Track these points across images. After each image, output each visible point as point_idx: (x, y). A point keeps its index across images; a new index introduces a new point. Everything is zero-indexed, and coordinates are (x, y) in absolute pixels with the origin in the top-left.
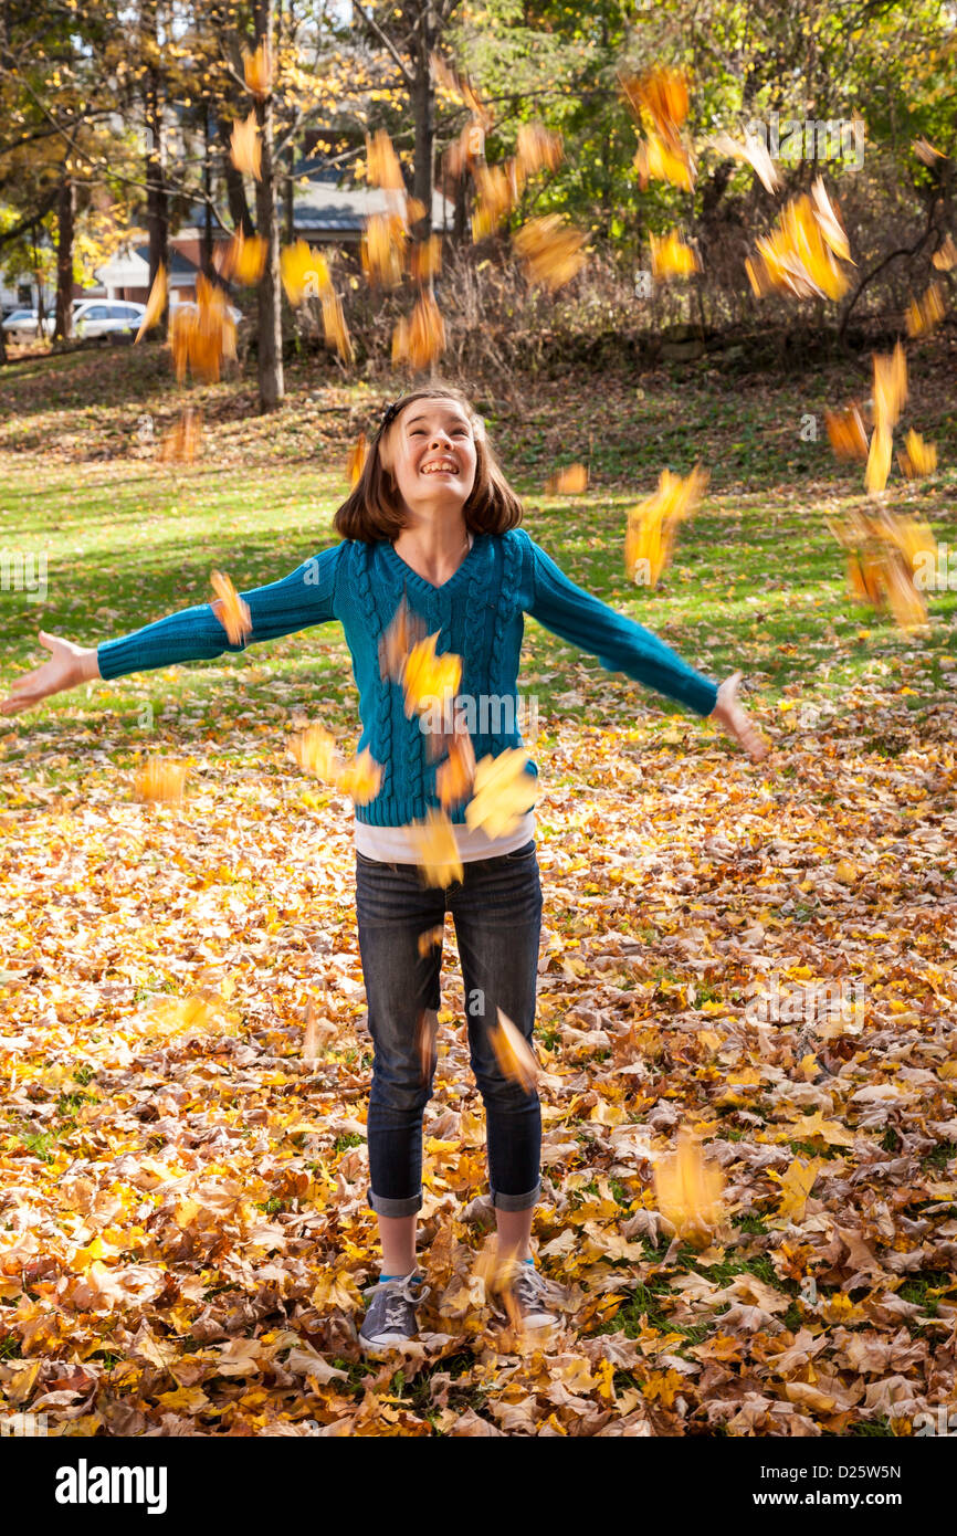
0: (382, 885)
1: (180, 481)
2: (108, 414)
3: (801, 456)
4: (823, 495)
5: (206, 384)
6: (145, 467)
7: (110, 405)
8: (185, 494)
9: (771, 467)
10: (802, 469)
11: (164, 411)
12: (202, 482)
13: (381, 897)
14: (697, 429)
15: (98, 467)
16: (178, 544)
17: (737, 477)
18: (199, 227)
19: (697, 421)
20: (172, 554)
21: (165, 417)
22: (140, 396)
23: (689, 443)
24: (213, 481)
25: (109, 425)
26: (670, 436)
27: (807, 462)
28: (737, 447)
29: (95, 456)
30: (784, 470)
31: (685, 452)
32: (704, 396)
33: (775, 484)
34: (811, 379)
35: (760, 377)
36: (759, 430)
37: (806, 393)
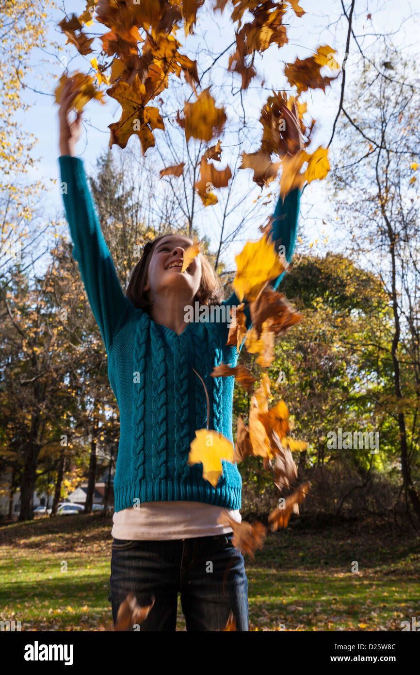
0: (134, 563)
1: (91, 558)
2: (67, 536)
3: (325, 558)
4: (337, 572)
5: (104, 527)
6: (78, 554)
7: (68, 533)
8: (93, 563)
9: (314, 562)
10: (326, 563)
11: (87, 535)
12: (100, 559)
13: (132, 574)
14: (285, 547)
15: (61, 554)
16: (89, 576)
17: (302, 565)
18: (105, 482)
19: (285, 545)
20: (86, 579)
21: (88, 538)
22: (79, 530)
23: (283, 552)
24: (104, 559)
25: (67, 540)
26: (275, 549)
27: (328, 561)
28: (301, 554)
29: (61, 550)
30: (319, 563)
31: (282, 555)
32: (287, 536)
33: (317, 567)
34: (326, 533)
35: (307, 531)
36: (309, 549)
37: (324, 537)
